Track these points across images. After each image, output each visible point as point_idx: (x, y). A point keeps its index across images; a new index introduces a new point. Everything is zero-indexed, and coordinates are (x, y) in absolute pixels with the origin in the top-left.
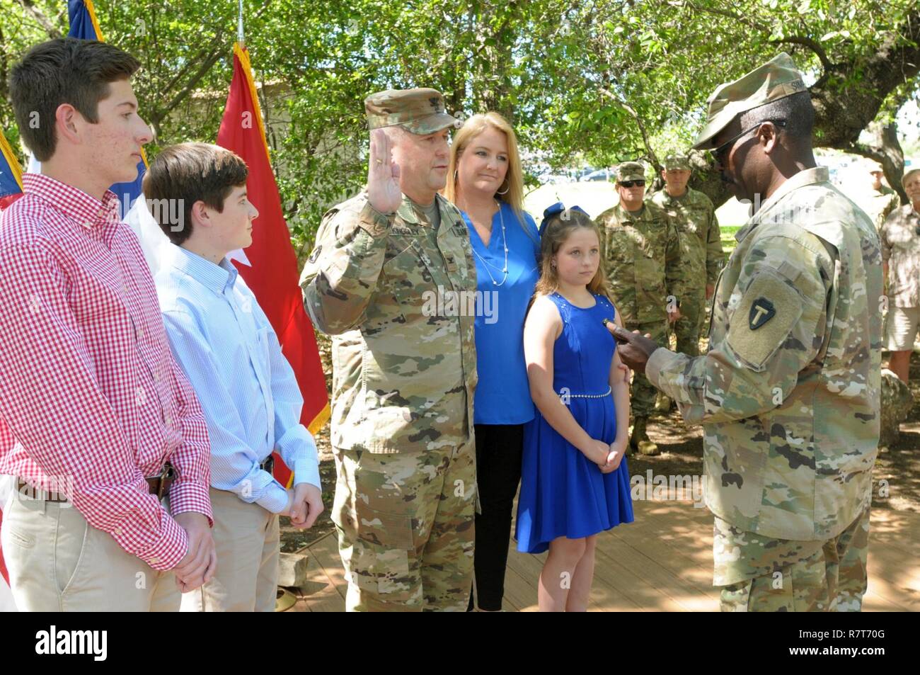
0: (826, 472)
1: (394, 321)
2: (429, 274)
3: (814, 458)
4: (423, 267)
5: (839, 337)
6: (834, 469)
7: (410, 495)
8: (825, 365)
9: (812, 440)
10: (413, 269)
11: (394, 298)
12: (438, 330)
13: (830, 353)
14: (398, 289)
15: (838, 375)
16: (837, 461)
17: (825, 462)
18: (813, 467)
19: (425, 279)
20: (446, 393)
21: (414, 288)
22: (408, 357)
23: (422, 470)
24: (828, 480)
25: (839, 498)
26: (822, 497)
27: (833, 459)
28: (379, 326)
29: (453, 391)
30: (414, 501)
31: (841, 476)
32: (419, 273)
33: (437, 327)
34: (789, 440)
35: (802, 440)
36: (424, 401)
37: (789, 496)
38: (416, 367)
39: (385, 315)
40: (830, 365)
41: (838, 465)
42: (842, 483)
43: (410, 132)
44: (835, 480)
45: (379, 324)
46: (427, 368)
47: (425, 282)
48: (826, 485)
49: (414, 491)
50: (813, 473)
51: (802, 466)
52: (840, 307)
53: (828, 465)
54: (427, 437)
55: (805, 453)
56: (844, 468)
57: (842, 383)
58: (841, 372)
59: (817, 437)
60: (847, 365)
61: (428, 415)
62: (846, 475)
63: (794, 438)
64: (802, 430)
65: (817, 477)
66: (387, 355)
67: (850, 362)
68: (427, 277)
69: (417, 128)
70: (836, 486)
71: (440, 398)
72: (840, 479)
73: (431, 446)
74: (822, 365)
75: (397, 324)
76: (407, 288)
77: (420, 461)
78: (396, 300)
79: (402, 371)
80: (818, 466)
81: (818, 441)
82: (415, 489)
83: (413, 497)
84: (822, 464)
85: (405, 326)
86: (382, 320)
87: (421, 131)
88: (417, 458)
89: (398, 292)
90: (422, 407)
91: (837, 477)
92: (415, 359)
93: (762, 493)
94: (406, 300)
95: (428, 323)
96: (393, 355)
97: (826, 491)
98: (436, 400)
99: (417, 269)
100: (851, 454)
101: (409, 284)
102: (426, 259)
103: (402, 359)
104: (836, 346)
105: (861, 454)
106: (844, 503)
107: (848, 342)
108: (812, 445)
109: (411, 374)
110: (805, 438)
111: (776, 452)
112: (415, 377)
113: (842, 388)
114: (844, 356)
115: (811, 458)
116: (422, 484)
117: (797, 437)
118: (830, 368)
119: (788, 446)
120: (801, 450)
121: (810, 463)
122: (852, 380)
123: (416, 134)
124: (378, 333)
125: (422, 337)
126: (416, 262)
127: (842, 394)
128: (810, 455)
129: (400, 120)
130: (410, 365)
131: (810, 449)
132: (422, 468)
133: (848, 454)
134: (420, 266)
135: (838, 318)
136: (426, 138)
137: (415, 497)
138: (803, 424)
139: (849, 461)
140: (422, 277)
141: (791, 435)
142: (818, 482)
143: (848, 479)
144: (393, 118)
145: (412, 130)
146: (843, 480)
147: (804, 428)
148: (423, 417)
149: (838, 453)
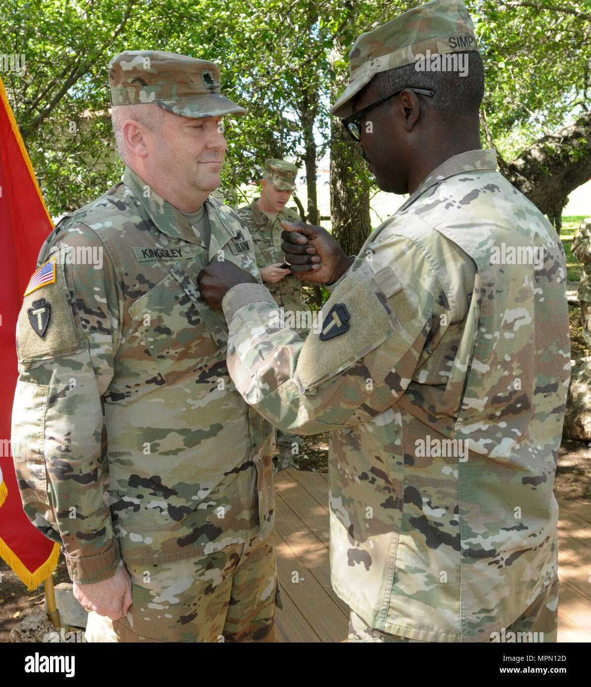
0: (476, 554)
1: (148, 382)
2: (196, 313)
3: (459, 536)
4: (189, 305)
5: (480, 384)
6: (487, 549)
7: (187, 614)
8: (460, 419)
9: (456, 511)
10: (172, 309)
11: (147, 352)
12: (211, 390)
13: (467, 405)
14: (151, 339)
15: (479, 431)
16: (491, 539)
17: (474, 541)
18: (458, 547)
19: (190, 322)
20: (226, 474)
21: (174, 336)
22: (170, 431)
23: (203, 578)
24: (480, 565)
25: (497, 587)
26: (471, 586)
27: (485, 536)
28: (128, 390)
29: (236, 470)
30: (195, 621)
31: (498, 558)
32: (181, 314)
33: (211, 386)
34: (427, 511)
35: (443, 511)
36: (195, 489)
37: (427, 584)
38: (183, 443)
39: (136, 375)
40: (466, 419)
41: (493, 544)
42: (500, 567)
43: (172, 112)
44: (490, 564)
45: (127, 386)
46: (198, 442)
47: (191, 326)
48: (476, 572)
49: (193, 608)
50: (458, 555)
51: (443, 545)
52: (480, 344)
53: (479, 545)
54: (204, 536)
55: (447, 529)
56: (502, 548)
57: (489, 441)
58: (484, 426)
59: (462, 508)
60: (491, 417)
61: (203, 506)
62: (506, 556)
63: (433, 508)
64: (444, 498)
65: (463, 561)
66: (141, 429)
67: (498, 414)
68: (194, 318)
69: (182, 108)
70: (492, 572)
71: (218, 483)
72: (497, 562)
73: (210, 548)
74: (455, 419)
75: (154, 386)
76: (164, 336)
77: (200, 567)
78: (150, 354)
79: (161, 449)
80: (465, 547)
81: (464, 513)
82: (195, 604)
83: (192, 617)
84: (469, 544)
85: (165, 388)
86: (131, 382)
87: (188, 112)
88: (195, 563)
89: (151, 343)
90: (194, 498)
91: (491, 559)
92: (182, 432)
93: (392, 579)
94: (164, 353)
95: (198, 382)
96: (149, 428)
97: (476, 579)
98: (212, 486)
99: (178, 308)
100: (512, 529)
101: (168, 331)
102: (193, 292)
103: (162, 433)
104: (475, 395)
105: (526, 528)
106: (506, 592)
107: (494, 388)
108: (456, 518)
109: (175, 452)
110: (447, 508)
111: (410, 525)
112: (181, 457)
113: (490, 447)
114: (486, 407)
115: (454, 535)
116: (203, 596)
117: (437, 507)
118: (466, 422)
119: (424, 518)
120: (442, 525)
121: (454, 543)
122: (505, 436)
123: (180, 116)
124: (127, 399)
125: (189, 401)
126: (177, 298)
127: (493, 455)
128: (453, 531)
129: (159, 95)
130: (174, 441)
131: (454, 523)
132: (202, 574)
133: (507, 530)
134: (182, 303)
135: (478, 359)
136: (194, 123)
137: (196, 615)
138: (444, 489)
139: (510, 538)
140: (186, 320)
141: (429, 503)
142: (465, 567)
143: (509, 562)
144: (149, 93)
145: (175, 109)
146: (503, 563)
147: (445, 495)
148: (196, 510)
149: (493, 529)
